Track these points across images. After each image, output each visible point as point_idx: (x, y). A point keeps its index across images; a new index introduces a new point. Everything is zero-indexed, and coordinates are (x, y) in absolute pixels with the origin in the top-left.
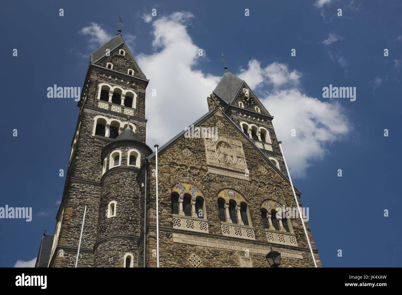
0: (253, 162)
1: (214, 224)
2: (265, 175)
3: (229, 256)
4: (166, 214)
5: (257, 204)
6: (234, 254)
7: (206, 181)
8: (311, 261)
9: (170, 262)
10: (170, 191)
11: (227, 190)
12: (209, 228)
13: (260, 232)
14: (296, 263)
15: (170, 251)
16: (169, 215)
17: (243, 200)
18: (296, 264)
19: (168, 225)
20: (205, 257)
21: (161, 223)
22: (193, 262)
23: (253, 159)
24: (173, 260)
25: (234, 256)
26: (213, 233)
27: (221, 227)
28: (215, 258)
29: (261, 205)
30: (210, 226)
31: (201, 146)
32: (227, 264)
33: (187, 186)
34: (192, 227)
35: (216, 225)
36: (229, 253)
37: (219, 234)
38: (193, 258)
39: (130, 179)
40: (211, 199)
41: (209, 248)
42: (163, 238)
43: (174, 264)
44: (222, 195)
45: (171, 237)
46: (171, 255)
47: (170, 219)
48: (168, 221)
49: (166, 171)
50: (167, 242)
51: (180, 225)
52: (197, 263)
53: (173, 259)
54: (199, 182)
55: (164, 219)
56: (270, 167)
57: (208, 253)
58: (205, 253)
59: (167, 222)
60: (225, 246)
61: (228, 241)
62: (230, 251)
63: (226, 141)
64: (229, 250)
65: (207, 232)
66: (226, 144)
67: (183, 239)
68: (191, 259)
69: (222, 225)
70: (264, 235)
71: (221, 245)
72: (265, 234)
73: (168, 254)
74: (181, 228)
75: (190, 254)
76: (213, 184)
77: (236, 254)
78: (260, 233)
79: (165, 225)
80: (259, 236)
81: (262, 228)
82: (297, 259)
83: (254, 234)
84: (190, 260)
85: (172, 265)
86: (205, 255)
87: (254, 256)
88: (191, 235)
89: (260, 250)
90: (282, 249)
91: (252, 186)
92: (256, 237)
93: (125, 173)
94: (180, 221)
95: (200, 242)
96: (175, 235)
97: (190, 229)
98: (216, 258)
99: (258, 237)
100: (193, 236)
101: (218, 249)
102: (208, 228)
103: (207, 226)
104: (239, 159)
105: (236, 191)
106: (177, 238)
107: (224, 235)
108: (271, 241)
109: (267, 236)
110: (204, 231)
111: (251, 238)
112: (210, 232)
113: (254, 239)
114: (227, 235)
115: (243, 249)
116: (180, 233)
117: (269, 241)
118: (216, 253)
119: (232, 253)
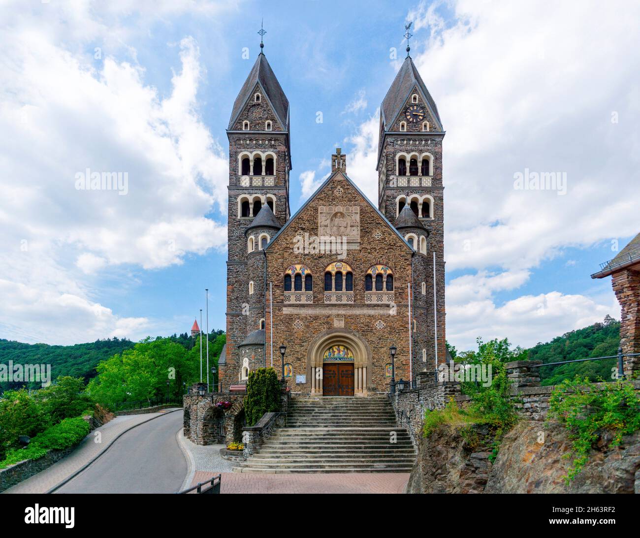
0: (368, 228)
2: (379, 240)
3: (326, 319)
4: (279, 294)
5: (362, 272)
7: (316, 259)
8: (402, 314)
10: (282, 275)
11: (335, 264)
12: (314, 299)
15: (281, 320)
16: (281, 294)
17: (349, 269)
18: (386, 318)
19: (280, 302)
21: (274, 302)
22: (297, 326)
23: (370, 224)
25: (331, 318)
26: (317, 303)
27: (324, 297)
28: (314, 322)
29: (366, 271)
30: (315, 297)
31: (315, 223)
32: (324, 324)
33: (298, 267)
34: (300, 300)
35: (319, 296)
37: (321, 303)
38: (297, 323)
39: (262, 262)
40: (318, 275)
41: (310, 315)
42: (276, 312)
43: (283, 329)
44: (329, 269)
45: (282, 311)
46: (281, 323)
47: (282, 297)
49: (280, 257)
50: (278, 315)
51: (290, 300)
52: (299, 326)
53: (282, 325)
54: (309, 261)
55: (277, 298)
56: (387, 229)
57: (310, 318)
58: (307, 318)
59: (279, 300)
60: (323, 312)
63: (342, 211)
64: (327, 315)
65: (312, 303)
66: (341, 213)
67: (291, 311)
69: (325, 295)
70: (363, 298)
71: (320, 311)
72: (364, 296)
73: (279, 322)
74: (291, 302)
75: (295, 321)
76: (322, 260)
77: (333, 317)
78: (359, 297)
79: (277, 302)
80: (358, 300)
81: (362, 291)
82: (389, 314)
83: (353, 299)
84: (295, 325)
85: (281, 329)
86: (307, 320)
87: (348, 316)
89: (355, 311)
90: (376, 308)
91: (362, 253)
92: (354, 301)
93: (258, 257)
94: (290, 297)
95: (303, 312)
96: (284, 309)
97: (298, 302)
99: (356, 300)
100: (298, 308)
101: (317, 315)
102: (312, 300)
103: (312, 298)
104: (353, 228)
105: (344, 262)
106: (286, 311)
107: (326, 302)
108: (369, 302)
109: (366, 299)
110: (309, 302)
111: (350, 302)
112: (314, 302)
113: (352, 303)
114: (328, 302)
115: (340, 312)
116: (289, 306)
117: (366, 303)
118: (316, 318)
119: (328, 317)
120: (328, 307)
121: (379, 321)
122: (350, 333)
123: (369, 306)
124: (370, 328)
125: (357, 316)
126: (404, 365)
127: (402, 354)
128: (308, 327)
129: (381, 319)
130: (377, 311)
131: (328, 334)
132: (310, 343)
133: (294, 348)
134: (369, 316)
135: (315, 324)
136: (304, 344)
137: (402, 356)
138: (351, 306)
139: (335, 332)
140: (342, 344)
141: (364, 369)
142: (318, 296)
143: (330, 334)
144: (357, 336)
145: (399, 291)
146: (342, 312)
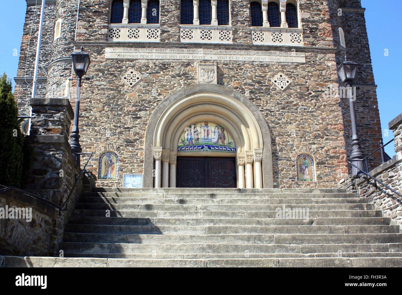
1: (170, 29)
3: (183, 69)
4: (100, 25)
6: (192, 65)
8: (318, 65)
9: (97, 83)
12: (161, 34)
13: (243, 32)
14: (292, 68)
15: (100, 70)
16: (104, 26)
18: (292, 71)
19: (101, 39)
20: (147, 72)
21: (92, 37)
22: (129, 80)
24: (102, 80)
25: (192, 67)
26: (166, 41)
27: (179, 32)
28: (162, 73)
30: (163, 32)
32: (179, 78)
34: (137, 36)
35: (172, 30)
36: (185, 64)
37: (175, 41)
38: (129, 76)
41: (155, 61)
42: (93, 55)
43: (103, 85)
45: (103, 53)
46: (101, 74)
47: (105, 31)
48: (101, 33)
50: (96, 60)
51: (119, 36)
52: (134, 81)
53: (102, 78)
55: (96, 31)
57: (154, 67)
58: (149, 66)
59: (99, 34)
60: (178, 56)
61: (185, 49)
62: (187, 61)
64: (185, 61)
65: (158, 40)
67: (119, 54)
68: (126, 76)
69: (181, 30)
70: (248, 35)
71: (173, 55)
72: (250, 34)
73: (97, 73)
74: (120, 40)
75: (126, 71)
77: (196, 64)
79: (96, 39)
80: (240, 38)
81: (246, 25)
82: (295, 64)
83: (231, 36)
84: (125, 78)
85: (100, 85)
86: (148, 70)
87: (224, 64)
88: (132, 47)
89: (235, 57)
92: (234, 40)
94: (120, 31)
95: (142, 55)
96: (107, 50)
97: (133, 40)
98: (164, 72)
99: (237, 39)
100: (133, 49)
101: (168, 61)
102: (159, 36)
103: (158, 34)
106: (109, 53)
107: (182, 41)
108: (258, 43)
109: (253, 37)
110: (153, 40)
111: (225, 42)
112: (161, 40)
113: (230, 42)
114: (187, 41)
115: (208, 57)
116: (116, 46)
117: (255, 43)
118: (164, 66)
119: (188, 64)
120: (186, 48)
121: (280, 74)
122: (227, 93)
123: (259, 48)
124: (264, 88)
125: (239, 66)
126: (331, 157)
127: (325, 137)
128: (149, 83)
129: (283, 72)
130: (274, 57)
131: (187, 96)
132: (153, 112)
133: (122, 121)
134: (262, 66)
135: (164, 77)
136: (142, 114)
137: (327, 139)
138: (227, 47)
139: (201, 92)
140: (212, 117)
141: (257, 165)
142: (169, 29)
143: (190, 95)
144: (242, 99)
145: (310, 26)
146: (213, 55)
